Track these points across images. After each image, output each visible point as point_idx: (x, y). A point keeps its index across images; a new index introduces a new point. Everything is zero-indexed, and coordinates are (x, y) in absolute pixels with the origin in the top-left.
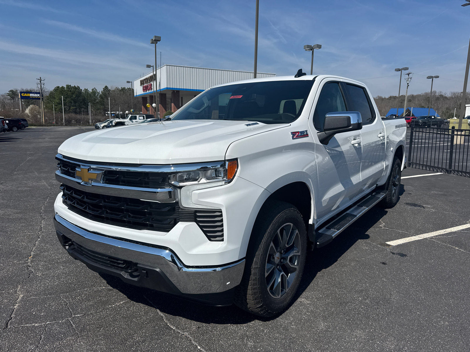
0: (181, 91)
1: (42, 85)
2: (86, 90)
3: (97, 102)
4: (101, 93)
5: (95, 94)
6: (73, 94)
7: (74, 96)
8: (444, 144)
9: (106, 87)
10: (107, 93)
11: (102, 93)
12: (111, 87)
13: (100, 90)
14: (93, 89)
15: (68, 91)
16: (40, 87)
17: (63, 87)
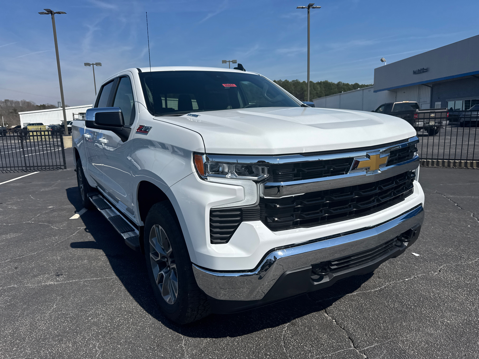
8: (58, 149)
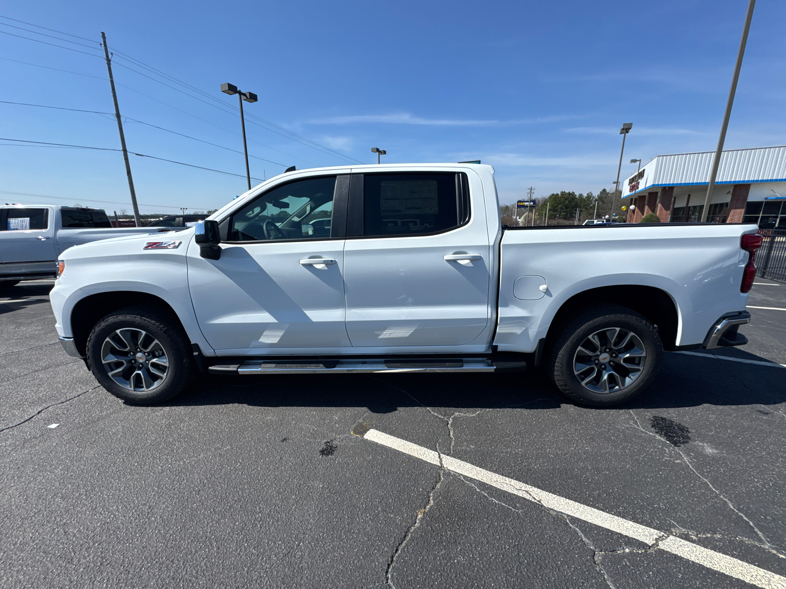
0: (676, 187)
1: (532, 194)
2: (581, 195)
3: (591, 207)
4: (596, 197)
5: (590, 199)
6: (566, 200)
7: (567, 202)
9: (604, 190)
10: (604, 196)
11: (598, 197)
12: (610, 190)
13: (596, 194)
14: (588, 194)
15: (562, 197)
16: (529, 196)
17: (557, 195)
